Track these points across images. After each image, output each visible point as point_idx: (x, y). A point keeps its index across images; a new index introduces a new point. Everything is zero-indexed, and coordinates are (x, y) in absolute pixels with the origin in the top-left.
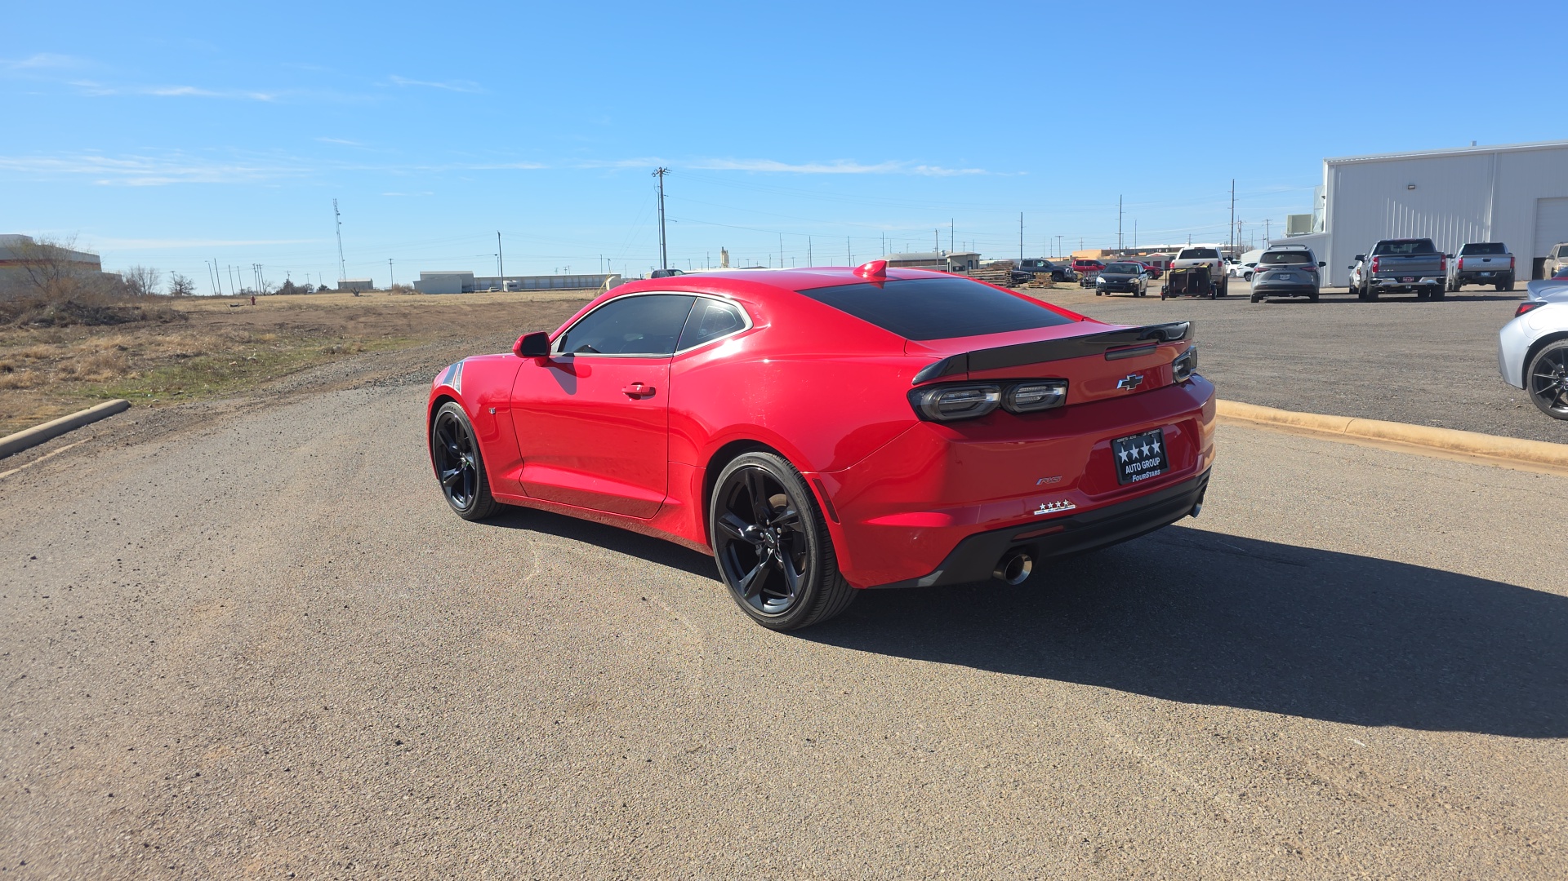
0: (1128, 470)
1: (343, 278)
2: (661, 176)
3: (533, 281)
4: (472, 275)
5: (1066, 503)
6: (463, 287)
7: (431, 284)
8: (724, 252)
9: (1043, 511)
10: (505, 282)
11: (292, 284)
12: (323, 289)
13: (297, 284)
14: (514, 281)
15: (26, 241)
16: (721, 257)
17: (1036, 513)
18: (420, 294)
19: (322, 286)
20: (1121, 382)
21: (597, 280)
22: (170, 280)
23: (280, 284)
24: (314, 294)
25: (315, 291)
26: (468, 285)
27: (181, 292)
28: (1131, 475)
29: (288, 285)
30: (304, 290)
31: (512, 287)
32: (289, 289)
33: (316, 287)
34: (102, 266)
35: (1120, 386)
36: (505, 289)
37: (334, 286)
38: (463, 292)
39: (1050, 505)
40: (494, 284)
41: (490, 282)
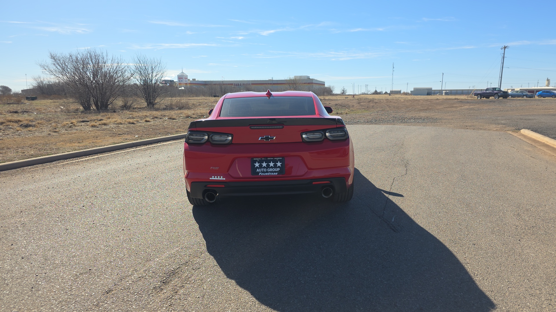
0: (258, 170)
1: (392, 89)
2: (505, 49)
3: (455, 91)
4: (432, 89)
5: (222, 177)
6: (427, 93)
7: (417, 92)
8: (548, 80)
9: (213, 178)
10: (444, 92)
11: (377, 91)
12: (386, 93)
13: (378, 91)
14: (448, 91)
15: (308, 78)
16: (546, 83)
17: (210, 178)
18: (411, 95)
19: (386, 92)
20: (260, 138)
21: (470, 91)
22: (341, 89)
23: (373, 91)
24: (383, 94)
25: (383, 93)
26: (429, 92)
27: (343, 93)
28: (258, 173)
29: (376, 91)
30: (380, 93)
31: (446, 94)
32: (376, 93)
33: (384, 92)
34: (325, 85)
35: (260, 139)
36: (444, 94)
37: (389, 92)
38: (427, 95)
39: (219, 177)
40: (440, 92)
41: (439, 92)
